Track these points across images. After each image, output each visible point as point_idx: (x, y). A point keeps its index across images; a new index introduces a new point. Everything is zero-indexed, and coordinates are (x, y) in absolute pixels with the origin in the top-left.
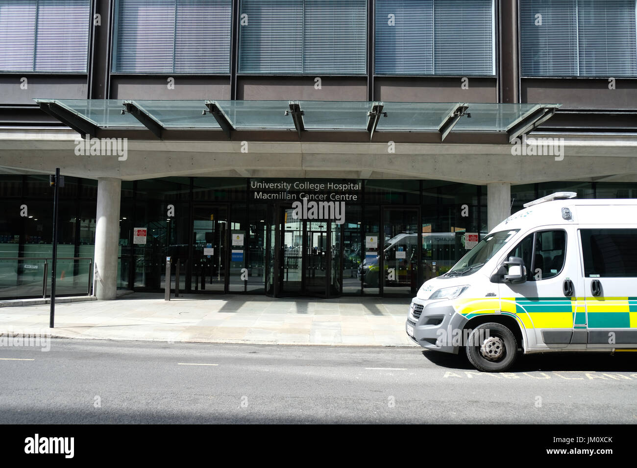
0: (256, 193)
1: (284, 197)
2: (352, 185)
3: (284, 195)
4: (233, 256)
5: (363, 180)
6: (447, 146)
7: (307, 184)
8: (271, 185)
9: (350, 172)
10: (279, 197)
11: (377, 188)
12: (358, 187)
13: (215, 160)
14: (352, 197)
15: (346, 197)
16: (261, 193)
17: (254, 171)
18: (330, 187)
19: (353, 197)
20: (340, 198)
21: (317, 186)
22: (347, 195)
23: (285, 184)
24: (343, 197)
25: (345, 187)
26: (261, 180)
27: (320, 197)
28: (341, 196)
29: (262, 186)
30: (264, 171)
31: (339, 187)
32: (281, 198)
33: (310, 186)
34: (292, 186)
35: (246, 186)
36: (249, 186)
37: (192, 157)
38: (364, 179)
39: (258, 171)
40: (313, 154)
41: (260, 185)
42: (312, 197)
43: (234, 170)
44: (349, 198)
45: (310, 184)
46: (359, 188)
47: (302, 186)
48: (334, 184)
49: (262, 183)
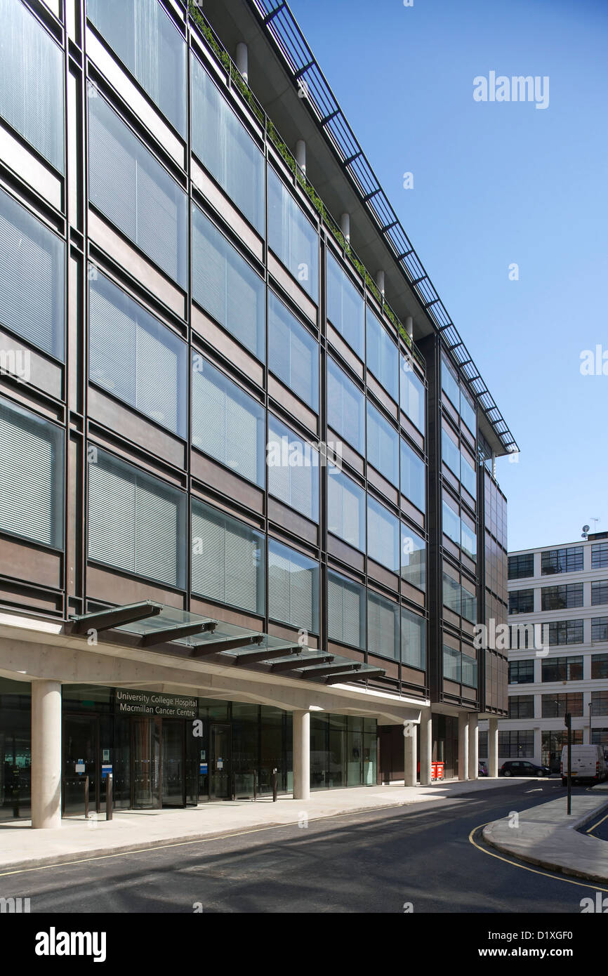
0: (121, 704)
1: (144, 710)
2: (191, 702)
7: (161, 698)
8: (133, 698)
10: (140, 710)
14: (191, 714)
16: (125, 705)
18: (177, 703)
21: (168, 702)
22: (188, 711)
23: (144, 697)
24: (185, 713)
25: (187, 703)
29: (127, 697)
31: (183, 704)
33: (163, 701)
34: (150, 700)
36: (114, 697)
41: (124, 697)
46: (195, 705)
47: (157, 700)
48: (179, 700)
49: (126, 694)
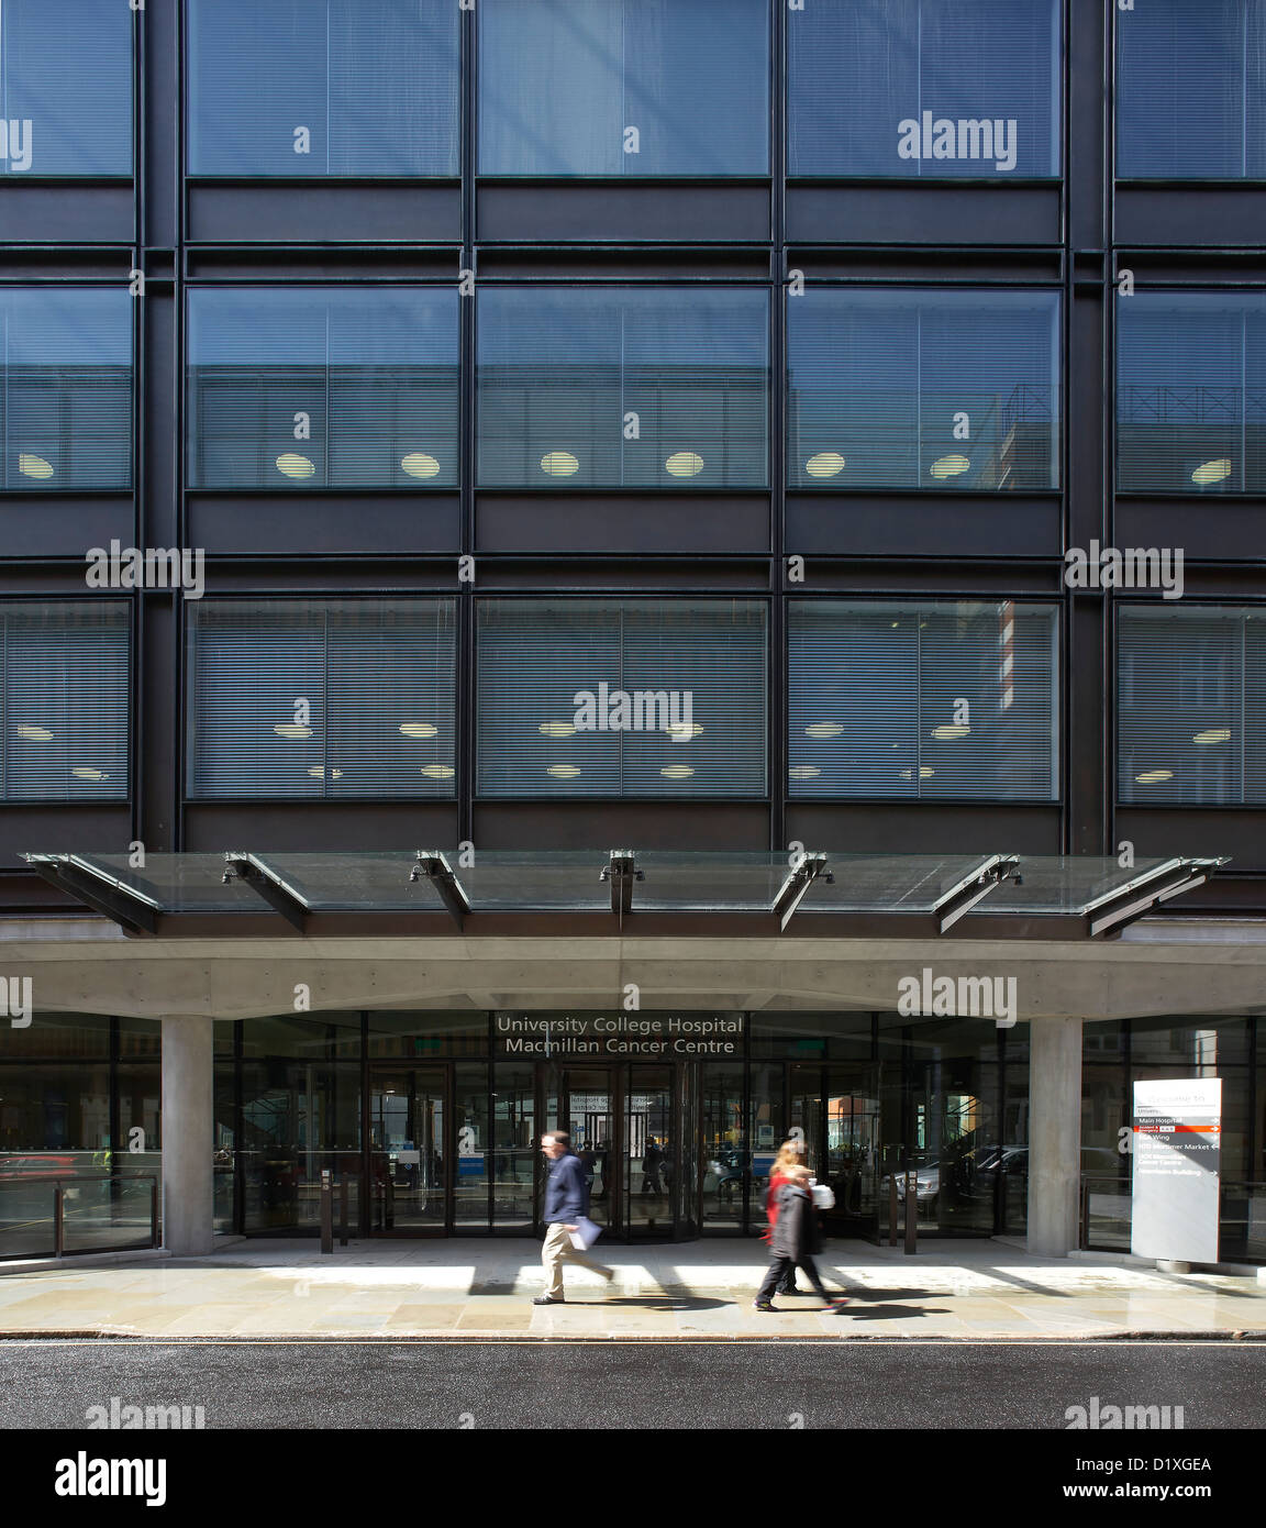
0: (509, 1040)
1: (572, 1049)
2: (722, 1023)
3: (572, 1044)
4: (462, 1165)
5: (747, 1013)
6: (947, 944)
7: (623, 1021)
8: (543, 1025)
9: (720, 996)
10: (561, 1048)
11: (771, 1028)
12: (736, 1026)
13: (424, 975)
14: (722, 1048)
15: (709, 1046)
16: (520, 1040)
17: (505, 997)
18: (675, 1028)
19: (726, 1046)
20: (696, 1049)
21: (645, 1027)
22: (712, 1043)
23: (573, 1022)
24: (702, 1047)
25: (708, 1027)
26: (520, 1015)
27: (651, 1047)
28: (699, 1045)
29: (523, 1027)
30: (529, 996)
31: (694, 1028)
32: (566, 1048)
33: (630, 1025)
34: (590, 1027)
35: (486, 1026)
36: (493, 1027)
37: (371, 969)
38: (749, 1012)
39: (513, 996)
40: (645, 961)
41: (517, 1026)
42: (635, 1046)
43: (465, 996)
44: (715, 1048)
45: (628, 1022)
46: (737, 1028)
47: (611, 1026)
48: (682, 1022)
49: (523, 1021)
